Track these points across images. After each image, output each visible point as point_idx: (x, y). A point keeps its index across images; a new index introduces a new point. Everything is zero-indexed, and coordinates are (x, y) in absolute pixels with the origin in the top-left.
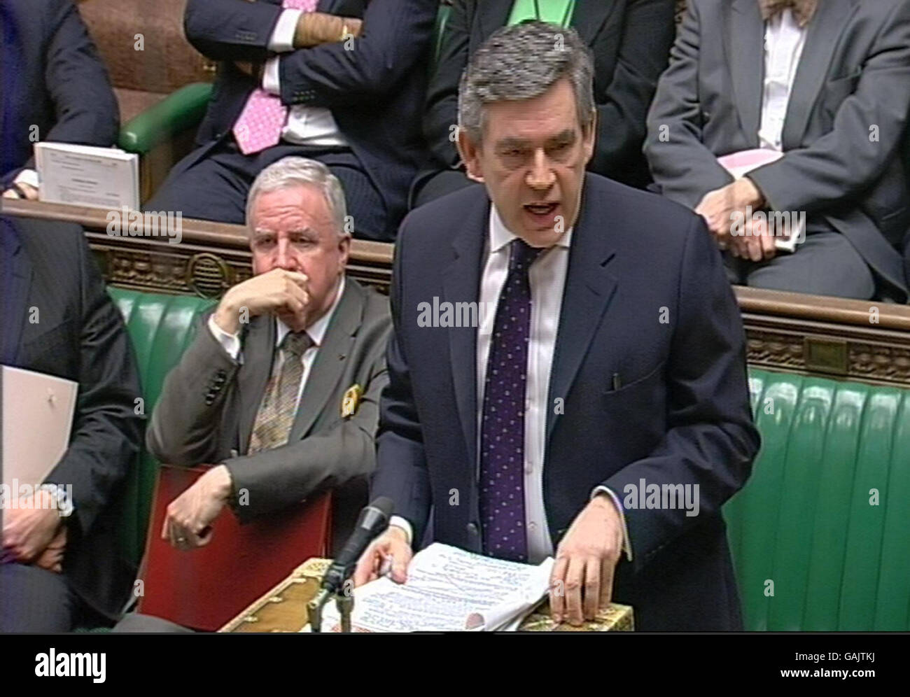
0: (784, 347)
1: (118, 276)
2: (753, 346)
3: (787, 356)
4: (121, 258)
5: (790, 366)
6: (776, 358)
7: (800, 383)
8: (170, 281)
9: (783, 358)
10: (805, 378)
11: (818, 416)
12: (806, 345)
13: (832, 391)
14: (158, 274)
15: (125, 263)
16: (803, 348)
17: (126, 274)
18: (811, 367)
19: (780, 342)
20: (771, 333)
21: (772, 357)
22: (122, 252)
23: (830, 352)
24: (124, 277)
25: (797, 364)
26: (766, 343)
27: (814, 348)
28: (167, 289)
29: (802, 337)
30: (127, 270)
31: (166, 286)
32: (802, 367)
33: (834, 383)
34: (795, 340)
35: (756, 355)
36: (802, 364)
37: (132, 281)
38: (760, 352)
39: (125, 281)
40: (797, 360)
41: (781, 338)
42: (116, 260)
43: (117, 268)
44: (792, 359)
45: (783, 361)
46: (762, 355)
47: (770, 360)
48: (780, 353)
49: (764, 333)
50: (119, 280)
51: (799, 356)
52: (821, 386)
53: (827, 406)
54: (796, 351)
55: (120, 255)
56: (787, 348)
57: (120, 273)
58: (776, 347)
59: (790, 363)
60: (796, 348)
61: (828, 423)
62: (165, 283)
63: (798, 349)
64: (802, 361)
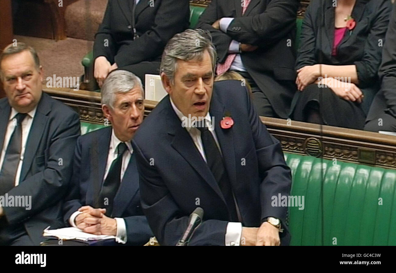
0: (350, 152)
1: (82, 117)
2: (337, 151)
3: (351, 155)
4: (83, 110)
5: (352, 160)
6: (346, 156)
7: (356, 167)
8: (102, 120)
9: (349, 156)
10: (358, 165)
11: (363, 181)
12: (359, 151)
13: (369, 171)
14: (90, 115)
15: (85, 112)
16: (358, 153)
17: (85, 116)
18: (360, 160)
19: (348, 150)
20: (344, 146)
21: (344, 156)
22: (84, 107)
23: (369, 154)
24: (84, 118)
25: (354, 159)
26: (342, 150)
27: (362, 153)
28: (101, 122)
29: (357, 148)
30: (85, 115)
31: (101, 121)
32: (357, 160)
33: (370, 167)
34: (354, 149)
35: (338, 155)
36: (357, 159)
37: (87, 119)
38: (339, 154)
39: (84, 119)
40: (355, 158)
41: (348, 148)
42: (81, 111)
43: (82, 114)
44: (353, 157)
45: (349, 158)
46: (340, 155)
47: (344, 157)
48: (348, 154)
49: (342, 146)
50: (82, 119)
51: (355, 156)
52: (365, 168)
53: (367, 177)
54: (355, 154)
55: (83, 108)
56: (351, 152)
57: (83, 116)
58: (346, 152)
59: (352, 159)
60: (354, 153)
61: (367, 184)
62: (101, 120)
63: (355, 153)
64: (357, 158)
